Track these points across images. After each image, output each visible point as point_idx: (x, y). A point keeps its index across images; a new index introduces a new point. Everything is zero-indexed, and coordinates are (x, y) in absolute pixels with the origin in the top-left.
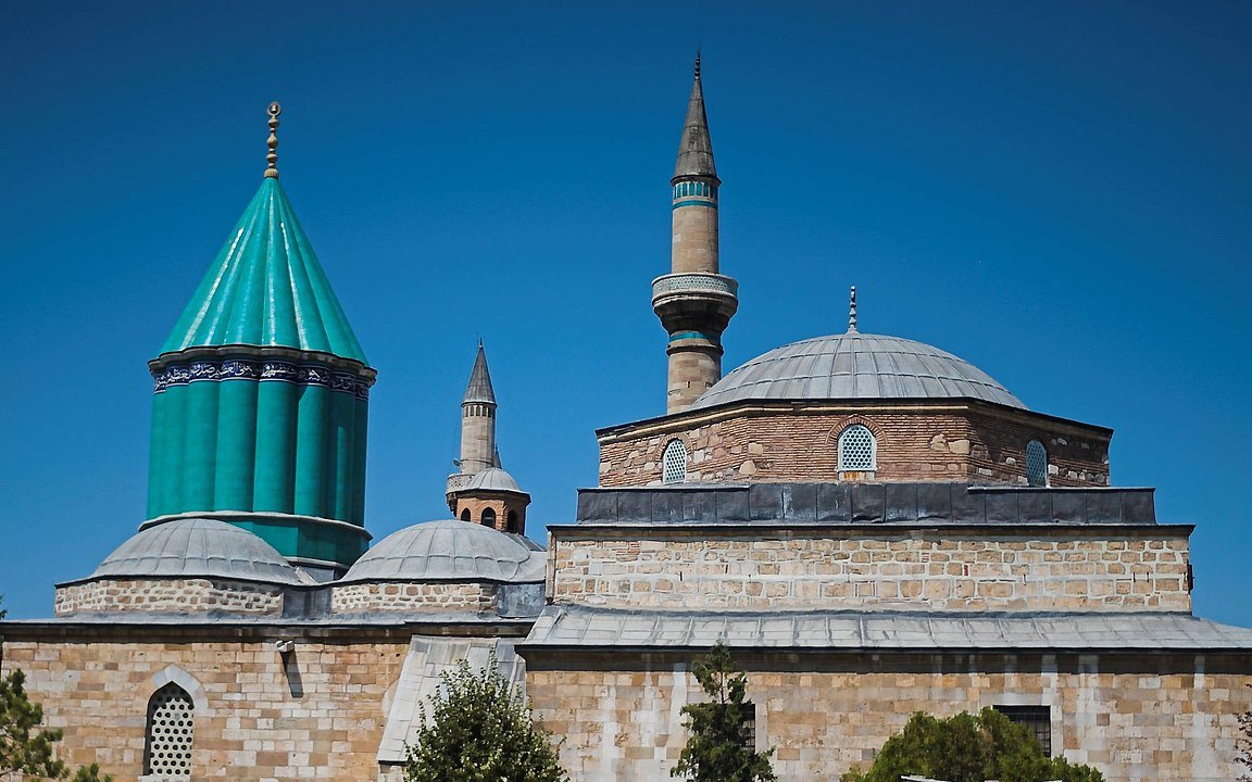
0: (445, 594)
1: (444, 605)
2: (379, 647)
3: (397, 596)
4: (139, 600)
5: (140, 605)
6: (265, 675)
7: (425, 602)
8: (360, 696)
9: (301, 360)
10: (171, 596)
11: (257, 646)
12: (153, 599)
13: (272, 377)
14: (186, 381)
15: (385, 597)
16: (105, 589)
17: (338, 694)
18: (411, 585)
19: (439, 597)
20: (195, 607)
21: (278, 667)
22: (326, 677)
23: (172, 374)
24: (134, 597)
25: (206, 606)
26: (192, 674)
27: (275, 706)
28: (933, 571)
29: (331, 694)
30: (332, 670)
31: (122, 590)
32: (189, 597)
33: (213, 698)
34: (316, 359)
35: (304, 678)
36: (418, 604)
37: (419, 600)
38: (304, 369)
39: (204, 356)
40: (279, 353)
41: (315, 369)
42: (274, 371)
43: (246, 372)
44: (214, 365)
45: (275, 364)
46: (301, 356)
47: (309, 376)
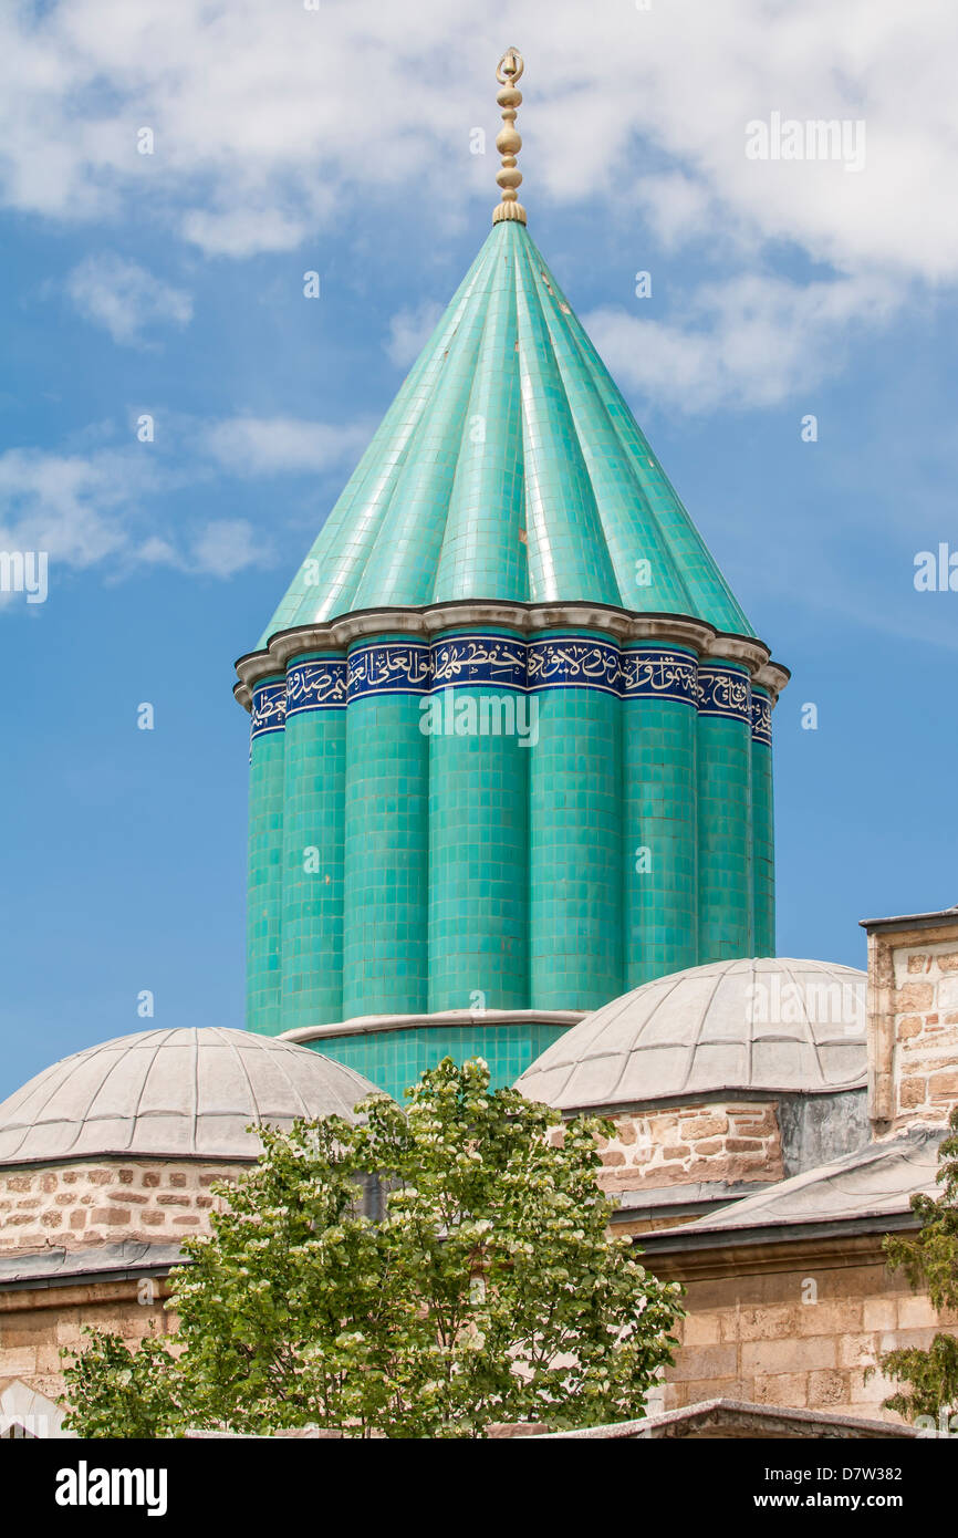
0: (644, 1141)
9: (529, 630)
13: (455, 677)
14: (283, 720)
25: (103, 1230)
34: (563, 624)
38: (537, 650)
39: (302, 650)
40: (467, 618)
41: (563, 646)
42: (459, 664)
43: (393, 674)
44: (330, 669)
45: (459, 645)
46: (527, 618)
47: (552, 666)
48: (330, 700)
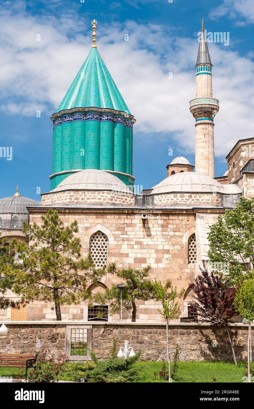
0: (203, 198)
1: (203, 202)
2: (180, 218)
3: (184, 198)
4: (83, 199)
5: (83, 201)
6: (136, 228)
7: (195, 201)
8: (174, 236)
9: (115, 114)
10: (95, 197)
11: (132, 217)
12: (88, 199)
13: (106, 120)
14: (71, 121)
15: (180, 199)
16: (69, 195)
17: (165, 235)
18: (189, 194)
19: (200, 199)
20: (105, 202)
21: (141, 225)
22: (160, 229)
23: (66, 118)
24: (80, 198)
25: (110, 201)
26: (107, 228)
27: (141, 240)
29: (163, 235)
30: (162, 226)
31: (76, 195)
32: (103, 198)
33: (116, 237)
34: (120, 114)
35: (152, 229)
36: (193, 202)
37: (193, 200)
38: (116, 117)
39: (79, 111)
40: (109, 111)
41: (120, 118)
42: (107, 118)
43: (96, 117)
44: (83, 115)
45: (107, 115)
46: (115, 112)
47: (118, 120)
48: (83, 119)
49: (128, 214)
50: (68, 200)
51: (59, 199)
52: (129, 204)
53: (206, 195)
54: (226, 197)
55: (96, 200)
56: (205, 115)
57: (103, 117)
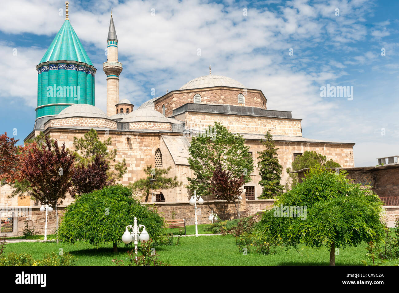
0: (162, 126)
1: (162, 128)
2: (150, 138)
3: (151, 125)
4: (86, 123)
5: (86, 125)
6: (123, 144)
7: (158, 127)
8: (147, 149)
10: (94, 123)
11: (121, 136)
12: (89, 123)
14: (57, 69)
15: (148, 126)
16: (76, 120)
17: (141, 149)
18: (154, 123)
19: (161, 126)
20: (101, 126)
21: (126, 142)
22: (138, 145)
23: (52, 66)
24: (84, 122)
27: (126, 152)
28: (260, 126)
29: (140, 149)
30: (140, 143)
31: (81, 120)
32: (99, 123)
34: (91, 67)
35: (133, 145)
36: (156, 128)
37: (156, 127)
42: (82, 69)
43: (76, 68)
44: (66, 65)
46: (88, 66)
48: (66, 69)
49: (118, 134)
50: (75, 124)
51: (68, 123)
52: (114, 128)
53: (164, 124)
54: (174, 126)
55: (95, 124)
56: (115, 73)
57: (80, 68)
